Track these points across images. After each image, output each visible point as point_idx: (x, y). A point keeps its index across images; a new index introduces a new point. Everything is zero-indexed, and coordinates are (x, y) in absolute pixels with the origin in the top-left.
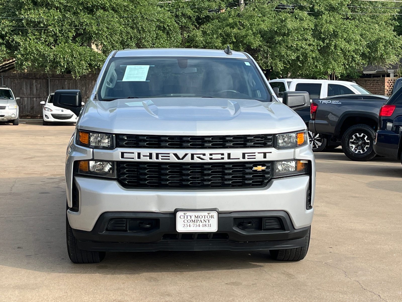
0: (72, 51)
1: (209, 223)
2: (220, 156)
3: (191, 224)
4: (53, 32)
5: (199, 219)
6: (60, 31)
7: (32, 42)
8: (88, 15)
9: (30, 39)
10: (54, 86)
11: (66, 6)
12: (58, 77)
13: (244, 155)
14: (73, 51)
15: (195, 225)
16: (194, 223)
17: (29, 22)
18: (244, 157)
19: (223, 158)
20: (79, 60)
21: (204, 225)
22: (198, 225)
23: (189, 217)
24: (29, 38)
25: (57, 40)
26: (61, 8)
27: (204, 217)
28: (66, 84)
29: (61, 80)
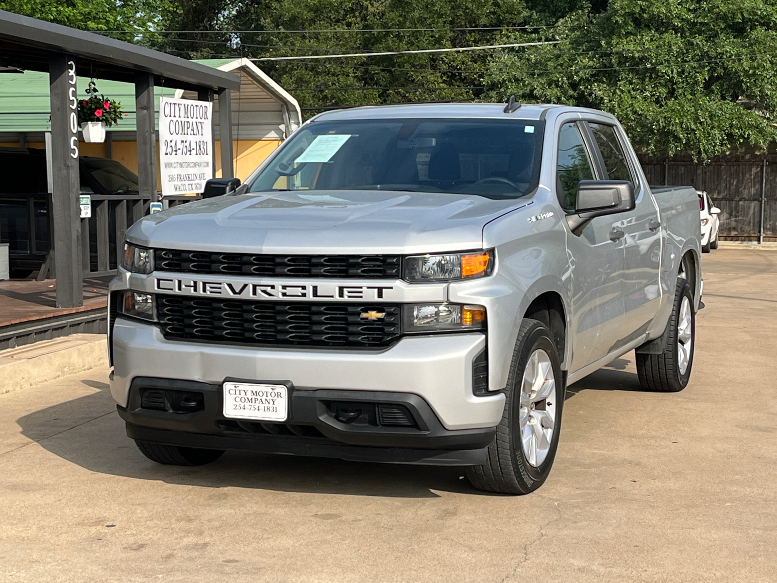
0: (696, 110)
1: (274, 406)
2: (299, 291)
3: (247, 404)
4: (666, 76)
5: (259, 398)
6: (680, 74)
7: (625, 96)
8: (735, 40)
9: (622, 91)
10: (676, 178)
11: (694, 24)
12: (684, 161)
13: (341, 289)
14: (698, 110)
15: (252, 408)
16: (250, 404)
17: (623, 60)
18: (341, 295)
19: (304, 295)
20: (709, 128)
21: (266, 409)
22: (257, 407)
23: (243, 393)
24: (620, 89)
25: (674, 89)
26: (685, 29)
27: (265, 394)
28: (699, 175)
29: (689, 167)
